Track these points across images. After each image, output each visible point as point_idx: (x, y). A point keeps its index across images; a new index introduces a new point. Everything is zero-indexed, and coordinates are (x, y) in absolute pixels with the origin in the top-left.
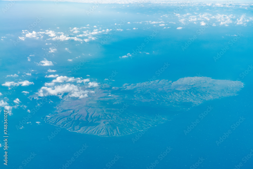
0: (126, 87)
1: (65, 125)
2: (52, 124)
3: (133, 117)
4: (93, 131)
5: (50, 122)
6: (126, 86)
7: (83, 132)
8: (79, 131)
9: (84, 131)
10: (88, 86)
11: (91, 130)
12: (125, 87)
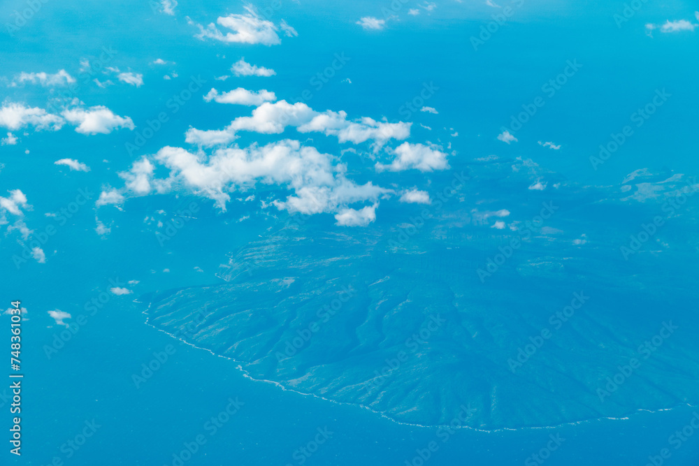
0: (635, 189)
1: (236, 345)
2: (172, 332)
3: (602, 345)
4: (365, 391)
5: (166, 324)
6: (638, 180)
7: (314, 391)
8: (294, 382)
9: (321, 386)
10: (390, 162)
11: (353, 386)
12: (630, 187)
